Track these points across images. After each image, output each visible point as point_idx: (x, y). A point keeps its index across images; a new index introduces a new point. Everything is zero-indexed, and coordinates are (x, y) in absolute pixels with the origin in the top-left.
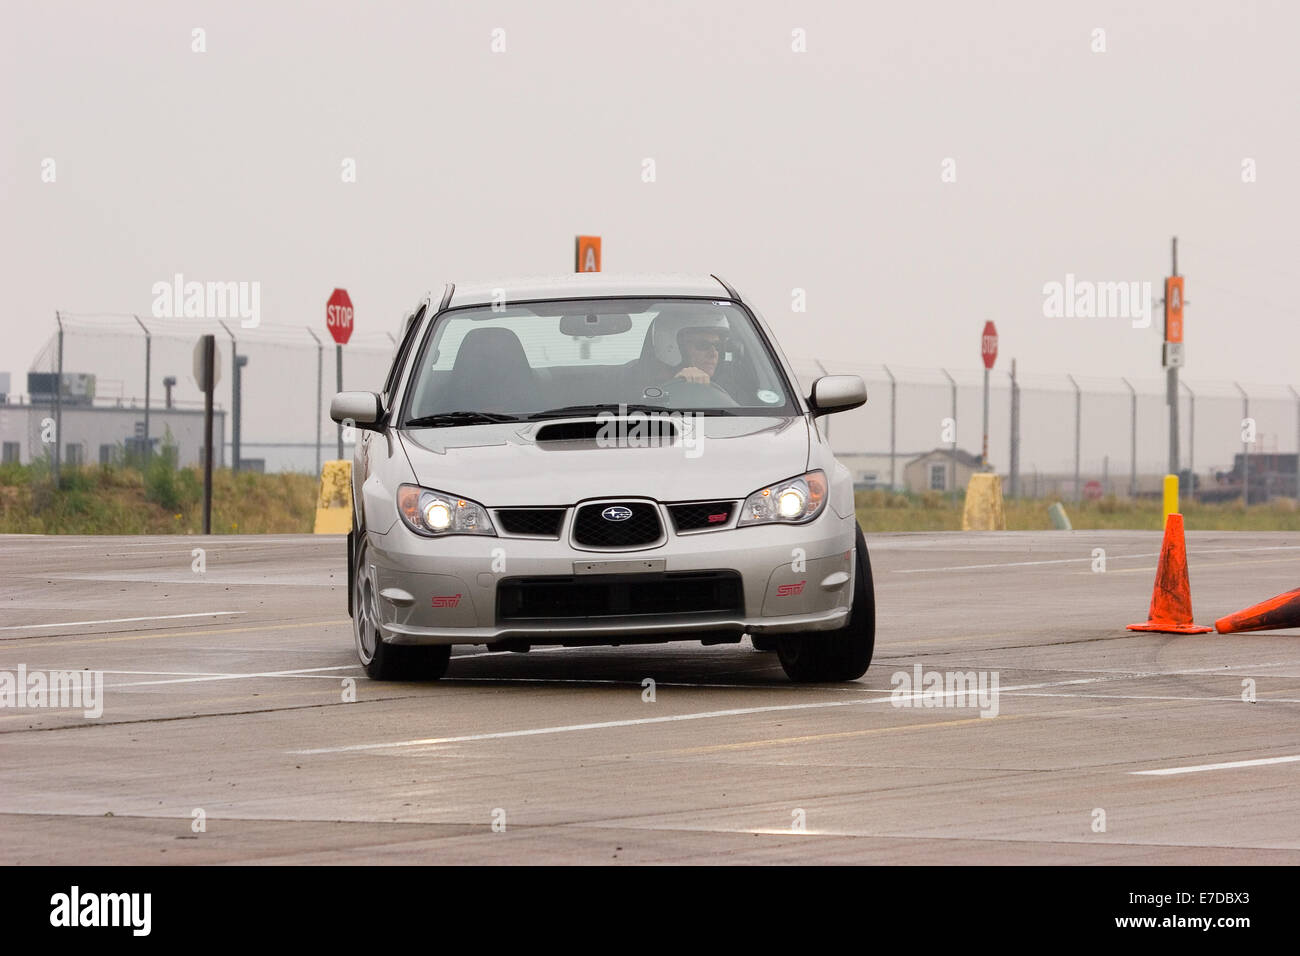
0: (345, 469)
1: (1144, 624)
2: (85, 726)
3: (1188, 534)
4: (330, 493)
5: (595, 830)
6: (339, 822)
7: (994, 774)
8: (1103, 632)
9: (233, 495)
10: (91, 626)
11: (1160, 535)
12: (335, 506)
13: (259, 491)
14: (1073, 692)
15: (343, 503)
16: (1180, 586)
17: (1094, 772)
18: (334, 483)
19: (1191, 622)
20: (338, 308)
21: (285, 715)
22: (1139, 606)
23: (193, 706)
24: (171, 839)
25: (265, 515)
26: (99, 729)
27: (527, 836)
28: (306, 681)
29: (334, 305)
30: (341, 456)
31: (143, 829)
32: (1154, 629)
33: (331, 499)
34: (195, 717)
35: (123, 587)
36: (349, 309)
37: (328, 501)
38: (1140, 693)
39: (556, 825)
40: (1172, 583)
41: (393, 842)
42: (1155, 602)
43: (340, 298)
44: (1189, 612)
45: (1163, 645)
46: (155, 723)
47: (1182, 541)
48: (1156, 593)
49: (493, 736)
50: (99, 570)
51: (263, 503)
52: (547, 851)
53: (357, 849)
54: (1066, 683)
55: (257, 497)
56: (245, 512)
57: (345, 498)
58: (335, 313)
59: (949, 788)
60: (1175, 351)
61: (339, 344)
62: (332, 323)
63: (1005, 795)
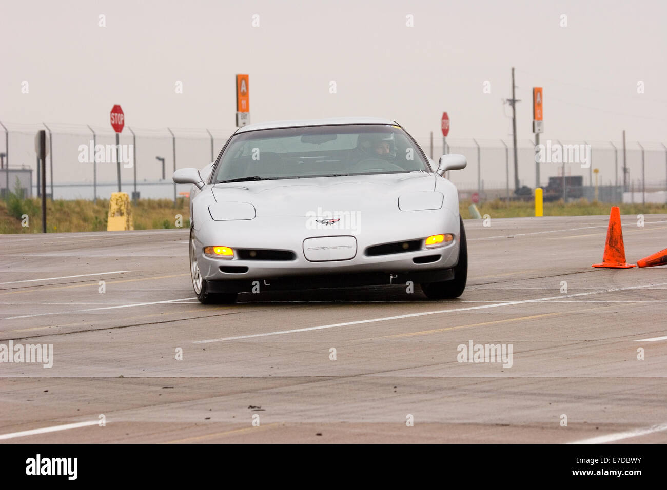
0: (122, 197)
1: (601, 264)
2: (83, 331)
3: (622, 217)
4: (115, 209)
5: (377, 378)
6: (242, 377)
7: (565, 343)
8: (580, 268)
9: (53, 212)
10: (57, 280)
11: (608, 217)
12: (118, 216)
13: (66, 209)
14: (580, 300)
15: (122, 214)
16: (619, 244)
17: (617, 341)
18: (117, 204)
19: (625, 262)
20: (116, 114)
21: (184, 323)
22: (598, 255)
23: (133, 320)
24: (160, 388)
25: (71, 223)
26: (90, 332)
27: (344, 382)
28: (182, 305)
29: (114, 113)
30: (120, 190)
31: (142, 384)
32: (606, 266)
33: (115, 212)
34: (137, 325)
35: (63, 260)
36: (122, 115)
37: (114, 213)
38: (617, 300)
39: (355, 376)
40: (615, 242)
41: (276, 387)
42: (606, 252)
43: (117, 109)
44: (624, 257)
45: (614, 274)
46: (118, 329)
47: (619, 221)
48: (606, 247)
49: (295, 331)
50: (45, 251)
51: (68, 215)
52: (358, 390)
53: (259, 391)
54: (574, 295)
55: (65, 213)
56: (59, 221)
57: (122, 212)
58: (115, 117)
59: (546, 351)
60: (539, 125)
61: (117, 133)
62: (113, 122)
63: (577, 354)
